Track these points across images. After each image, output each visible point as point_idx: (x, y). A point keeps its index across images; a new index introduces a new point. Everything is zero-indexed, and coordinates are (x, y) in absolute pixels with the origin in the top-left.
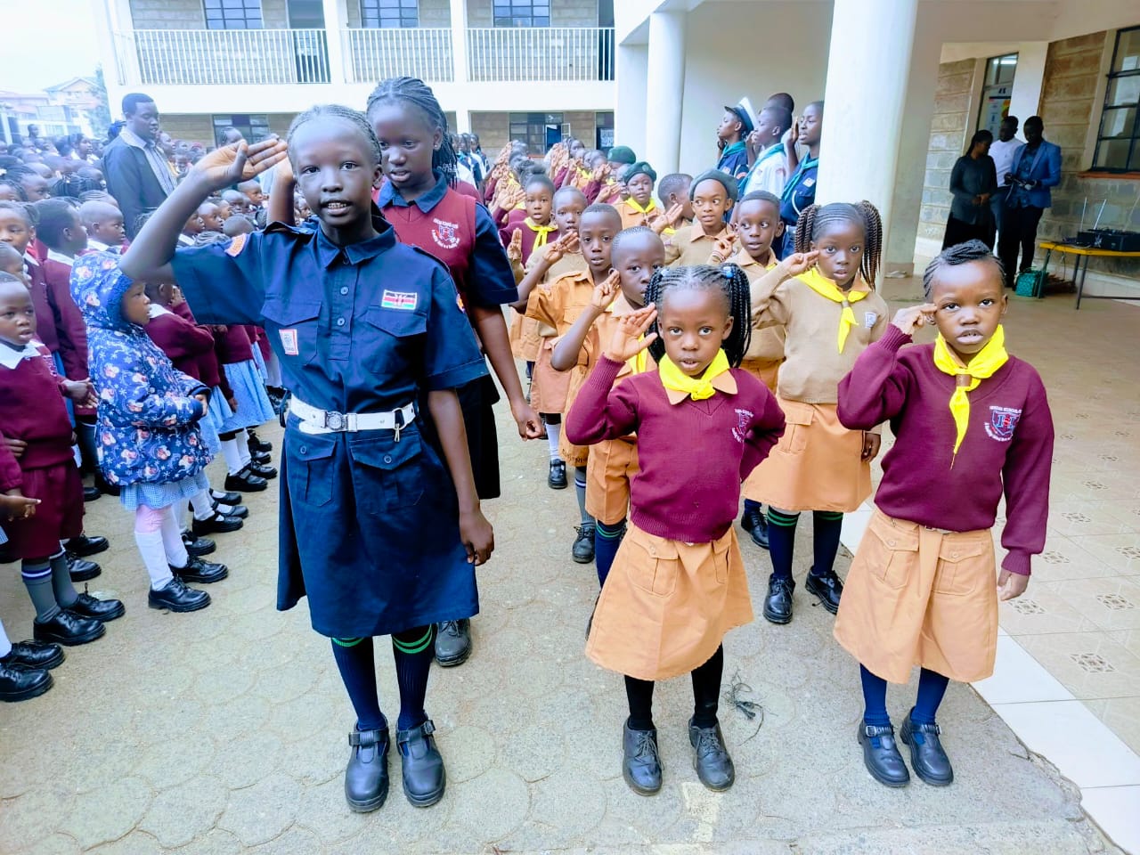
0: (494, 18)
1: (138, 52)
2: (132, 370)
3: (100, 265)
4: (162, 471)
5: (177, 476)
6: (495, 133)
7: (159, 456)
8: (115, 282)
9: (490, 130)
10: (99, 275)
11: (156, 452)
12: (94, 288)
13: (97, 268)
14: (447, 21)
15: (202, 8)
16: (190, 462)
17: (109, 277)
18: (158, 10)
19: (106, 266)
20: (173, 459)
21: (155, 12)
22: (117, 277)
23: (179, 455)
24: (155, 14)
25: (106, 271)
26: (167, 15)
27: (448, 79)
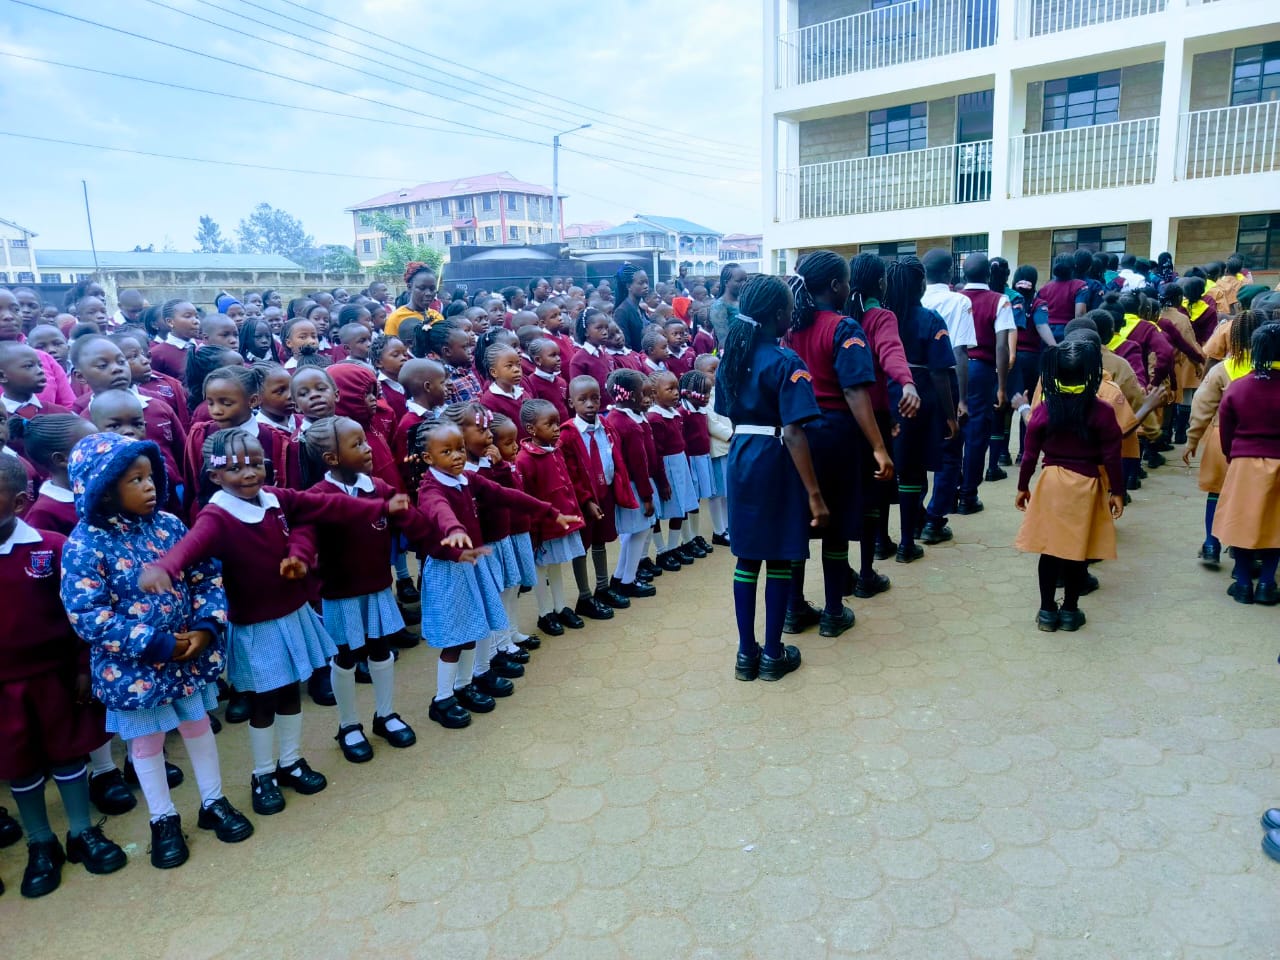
0: (1233, 94)
1: (801, 187)
2: (79, 574)
3: (95, 448)
4: (108, 695)
5: (127, 703)
6: (1214, 244)
7: (104, 675)
8: (104, 467)
9: (1205, 240)
10: (89, 460)
11: (102, 670)
12: (81, 474)
13: (90, 451)
14: (1154, 108)
15: (867, 136)
16: (145, 689)
17: (99, 462)
18: (823, 144)
19: (100, 449)
20: (122, 683)
21: (821, 147)
22: (108, 461)
23: (130, 679)
24: (819, 149)
25: (99, 454)
26: (832, 148)
27: (1147, 181)
